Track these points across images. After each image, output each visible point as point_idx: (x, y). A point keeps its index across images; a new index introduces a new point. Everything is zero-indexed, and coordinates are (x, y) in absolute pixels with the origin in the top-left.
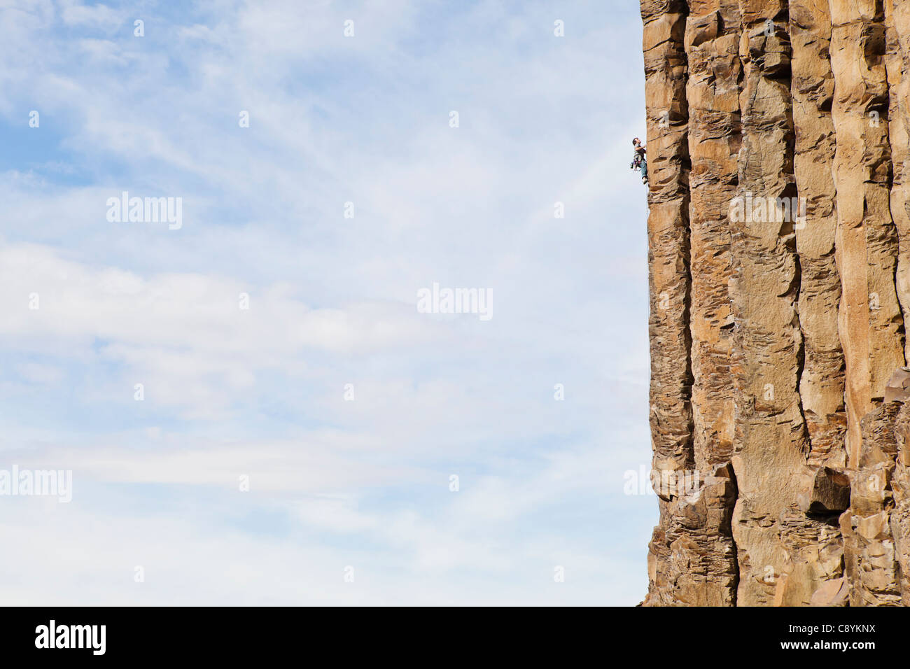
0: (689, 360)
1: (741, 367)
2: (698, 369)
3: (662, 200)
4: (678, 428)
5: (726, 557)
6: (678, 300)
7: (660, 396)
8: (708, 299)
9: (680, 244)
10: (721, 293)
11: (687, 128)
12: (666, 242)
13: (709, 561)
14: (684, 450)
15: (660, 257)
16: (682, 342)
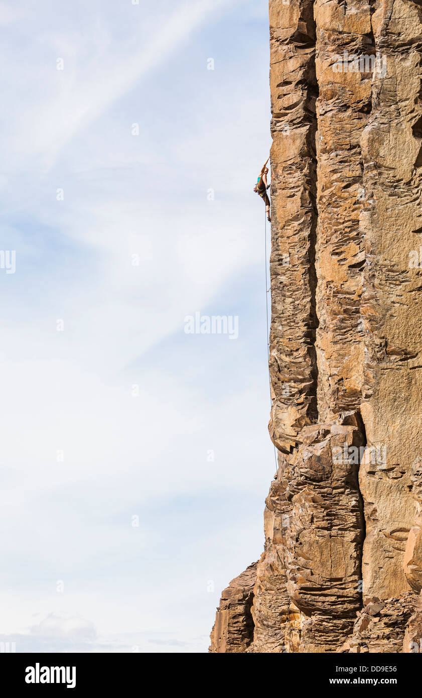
0: (313, 302)
1: (373, 307)
2: (324, 311)
4: (300, 375)
5: (352, 511)
6: (302, 236)
7: (281, 340)
8: (335, 235)
9: (305, 175)
10: (350, 229)
11: (315, 51)
12: (290, 174)
13: (334, 515)
14: (306, 398)
15: (284, 189)
16: (307, 282)
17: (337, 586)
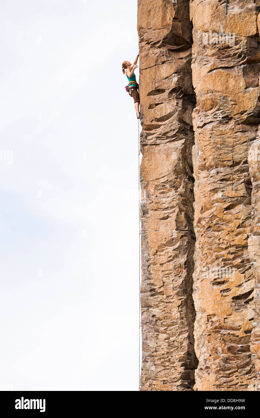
0: (191, 339)
2: (204, 349)
3: (158, 142)
6: (177, 263)
7: (154, 382)
8: (216, 262)
9: (181, 195)
10: (233, 256)
11: (190, 55)
12: (163, 193)
15: (156, 210)
16: (183, 316)
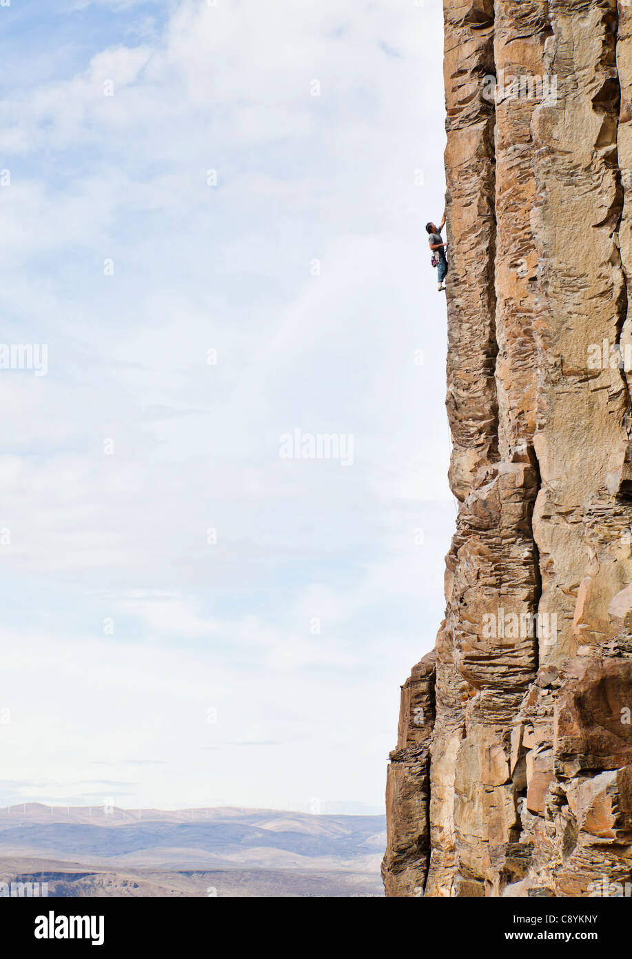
0: (492, 325)
1: (546, 320)
2: (503, 335)
3: (461, 126)
4: (479, 411)
5: (525, 564)
6: (479, 250)
7: (458, 372)
8: (514, 244)
9: (483, 179)
11: (493, 30)
12: (466, 179)
13: (504, 569)
14: (486, 438)
15: (459, 197)
16: (485, 303)
17: (508, 654)
